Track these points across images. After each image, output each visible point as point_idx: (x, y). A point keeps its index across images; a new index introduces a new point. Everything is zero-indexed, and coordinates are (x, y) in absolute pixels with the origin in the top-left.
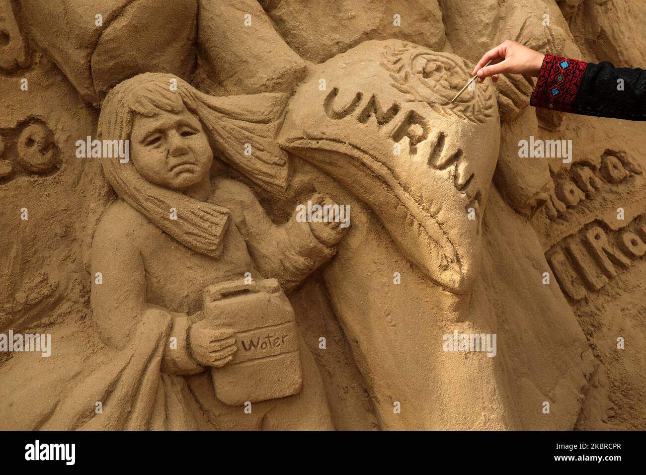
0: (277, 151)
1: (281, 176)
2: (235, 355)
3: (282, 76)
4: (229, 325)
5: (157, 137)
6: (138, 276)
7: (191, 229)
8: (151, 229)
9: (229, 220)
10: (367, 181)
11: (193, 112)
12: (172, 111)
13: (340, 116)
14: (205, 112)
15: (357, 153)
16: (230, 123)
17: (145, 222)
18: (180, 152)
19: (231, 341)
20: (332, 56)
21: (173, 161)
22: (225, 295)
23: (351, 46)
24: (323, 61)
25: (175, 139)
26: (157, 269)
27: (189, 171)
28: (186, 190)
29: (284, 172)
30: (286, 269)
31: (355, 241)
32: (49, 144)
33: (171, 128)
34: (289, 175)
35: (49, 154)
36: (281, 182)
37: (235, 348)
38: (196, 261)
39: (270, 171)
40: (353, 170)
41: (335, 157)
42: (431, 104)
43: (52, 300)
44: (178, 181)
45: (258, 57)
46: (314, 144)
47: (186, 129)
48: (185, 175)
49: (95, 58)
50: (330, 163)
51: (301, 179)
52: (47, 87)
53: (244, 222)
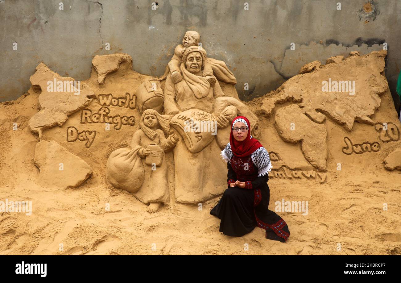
0: (169, 125)
1: (168, 129)
2: (149, 154)
3: (173, 112)
4: (150, 149)
5: (148, 118)
6: (139, 139)
7: (149, 134)
8: (143, 133)
9: (157, 134)
10: (181, 131)
11: (156, 116)
12: (151, 114)
13: (179, 119)
14: (158, 116)
15: (180, 125)
16: (162, 119)
17: (143, 132)
18: (151, 121)
19: (149, 151)
20: (185, 111)
21: (149, 122)
22: (151, 145)
23: (188, 109)
24: (183, 112)
25: (151, 119)
26: (142, 140)
27: (152, 124)
28: (151, 128)
29: (169, 129)
30: (165, 146)
31: (179, 143)
32: (134, 121)
33: (150, 117)
34: (170, 130)
35: (133, 122)
36: (168, 130)
37: (149, 153)
38: (149, 140)
39: (167, 128)
40: (179, 129)
41: (177, 126)
42: (196, 119)
43: (126, 145)
44: (149, 126)
45: (170, 109)
46: (174, 123)
47: (153, 118)
48: (151, 125)
49: (144, 106)
50: (176, 127)
51: (171, 131)
52: (137, 112)
53: (159, 136)
